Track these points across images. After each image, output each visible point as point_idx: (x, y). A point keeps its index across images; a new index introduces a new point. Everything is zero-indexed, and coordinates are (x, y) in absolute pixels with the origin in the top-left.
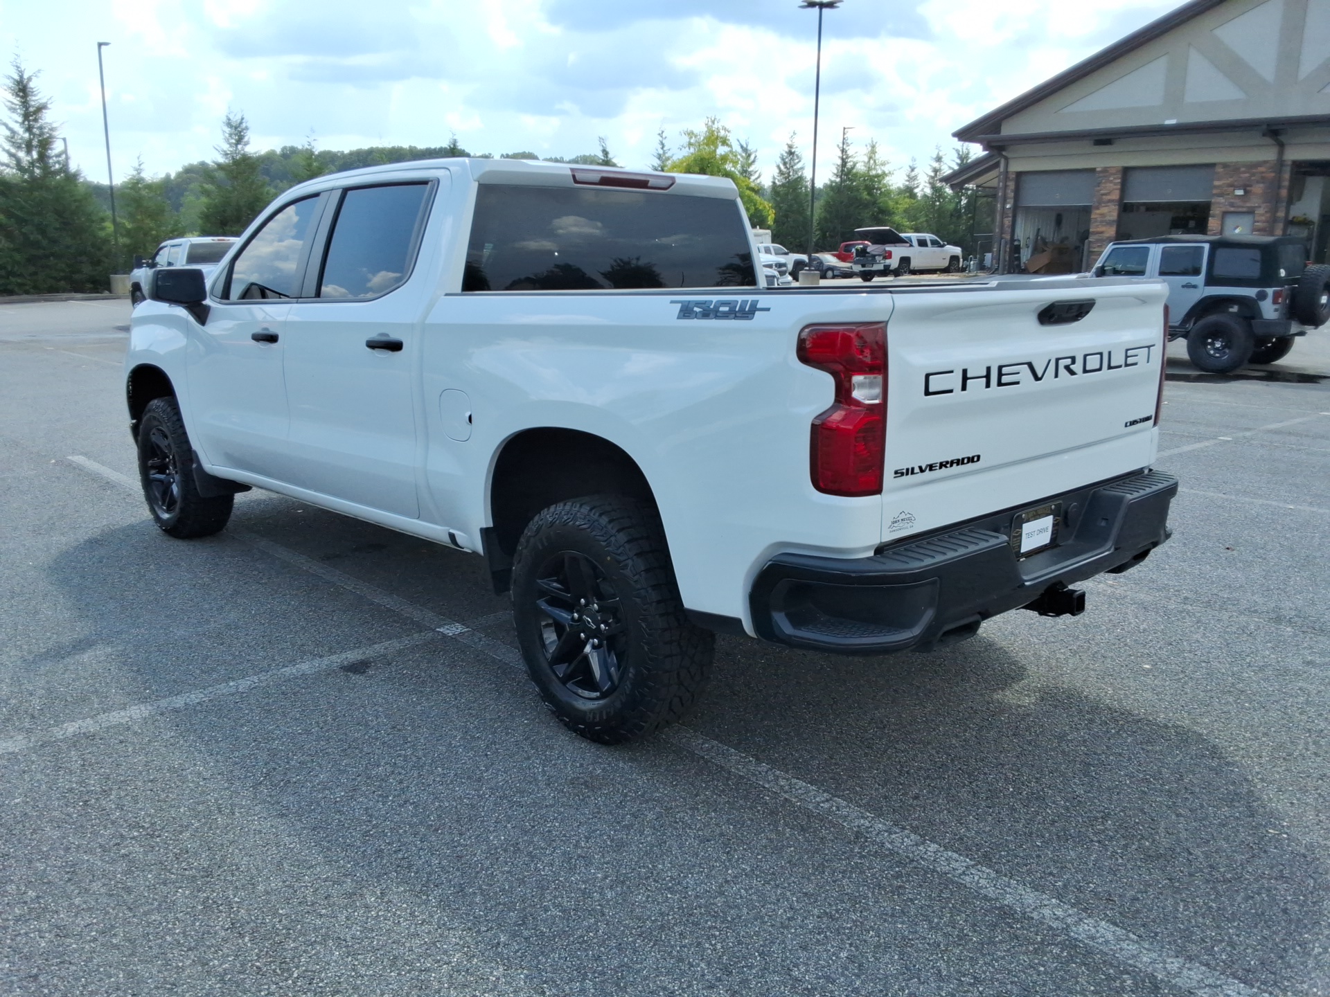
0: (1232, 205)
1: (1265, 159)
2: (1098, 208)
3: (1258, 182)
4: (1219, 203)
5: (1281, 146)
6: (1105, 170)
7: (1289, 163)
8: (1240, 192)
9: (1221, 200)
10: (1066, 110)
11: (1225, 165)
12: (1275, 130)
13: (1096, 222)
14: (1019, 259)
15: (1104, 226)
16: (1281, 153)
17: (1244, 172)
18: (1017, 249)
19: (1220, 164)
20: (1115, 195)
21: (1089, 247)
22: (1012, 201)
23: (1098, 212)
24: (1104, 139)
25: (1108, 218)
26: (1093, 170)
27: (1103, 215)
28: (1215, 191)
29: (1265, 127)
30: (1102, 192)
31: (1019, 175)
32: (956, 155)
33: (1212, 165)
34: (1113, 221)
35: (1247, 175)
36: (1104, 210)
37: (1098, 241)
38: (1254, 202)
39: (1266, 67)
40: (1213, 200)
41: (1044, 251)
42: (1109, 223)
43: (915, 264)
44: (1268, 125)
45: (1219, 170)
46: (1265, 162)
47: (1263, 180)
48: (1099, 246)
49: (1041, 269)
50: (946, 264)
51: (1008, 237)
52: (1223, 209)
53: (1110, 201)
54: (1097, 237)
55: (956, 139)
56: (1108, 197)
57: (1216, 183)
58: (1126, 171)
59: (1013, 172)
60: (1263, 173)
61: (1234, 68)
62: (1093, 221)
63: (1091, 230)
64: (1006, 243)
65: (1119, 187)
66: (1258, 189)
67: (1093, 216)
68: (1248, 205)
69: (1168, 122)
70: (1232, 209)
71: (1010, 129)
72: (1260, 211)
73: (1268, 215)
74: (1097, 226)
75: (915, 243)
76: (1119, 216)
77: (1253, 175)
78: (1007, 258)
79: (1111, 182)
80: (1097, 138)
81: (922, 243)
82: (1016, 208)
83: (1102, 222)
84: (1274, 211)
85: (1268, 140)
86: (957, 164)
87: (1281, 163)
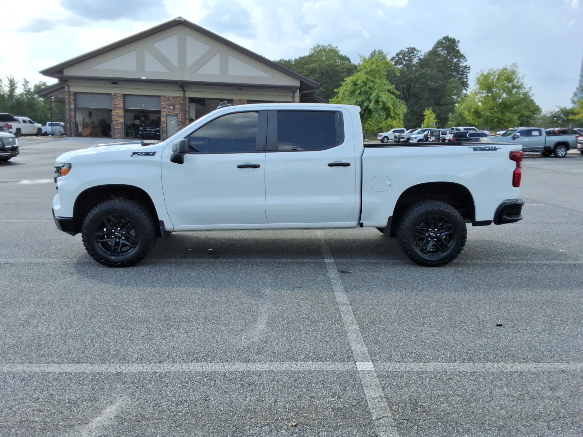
0: (169, 112)
1: (179, 96)
2: (115, 110)
3: (177, 104)
4: (164, 111)
5: (184, 91)
6: (115, 95)
7: (188, 98)
8: (172, 108)
9: (164, 110)
10: (94, 67)
11: (164, 97)
12: (183, 85)
13: (115, 116)
14: (78, 130)
15: (118, 118)
16: (184, 94)
17: (172, 100)
18: (77, 126)
19: (163, 96)
20: (122, 105)
21: (113, 126)
22: (73, 105)
23: (115, 112)
24: (115, 82)
25: (120, 115)
26: (110, 94)
27: (117, 113)
28: (162, 107)
29: (180, 84)
30: (115, 103)
31: (75, 93)
32: (8, 79)
33: (159, 96)
34: (122, 116)
35: (173, 101)
36: (117, 111)
37: (116, 124)
38: (177, 111)
39: (175, 61)
40: (162, 110)
41: (87, 127)
42: (120, 117)
43: (23, 131)
44: (181, 83)
45: (162, 98)
46: (180, 97)
47: (179, 103)
48: (117, 126)
49: (88, 135)
50: (36, 131)
51: (74, 121)
52: (166, 114)
53: (119, 108)
54: (116, 122)
55: (41, 75)
56: (119, 106)
57: (162, 103)
58: (124, 95)
59: (72, 92)
60: (178, 101)
61: (162, 59)
62: (113, 115)
63: (113, 119)
64: (73, 123)
65: (123, 102)
66: (178, 106)
67: (113, 113)
68: (175, 112)
69: (142, 78)
70: (169, 114)
71: (68, 73)
72: (180, 115)
73: (183, 116)
74: (115, 118)
75: (21, 121)
76: (124, 114)
77: (175, 101)
78: (75, 130)
79: (119, 100)
80: (113, 81)
81: (24, 122)
82: (75, 108)
83: (117, 116)
84: (185, 115)
85: (181, 89)
86: (9, 84)
87: (185, 97)
